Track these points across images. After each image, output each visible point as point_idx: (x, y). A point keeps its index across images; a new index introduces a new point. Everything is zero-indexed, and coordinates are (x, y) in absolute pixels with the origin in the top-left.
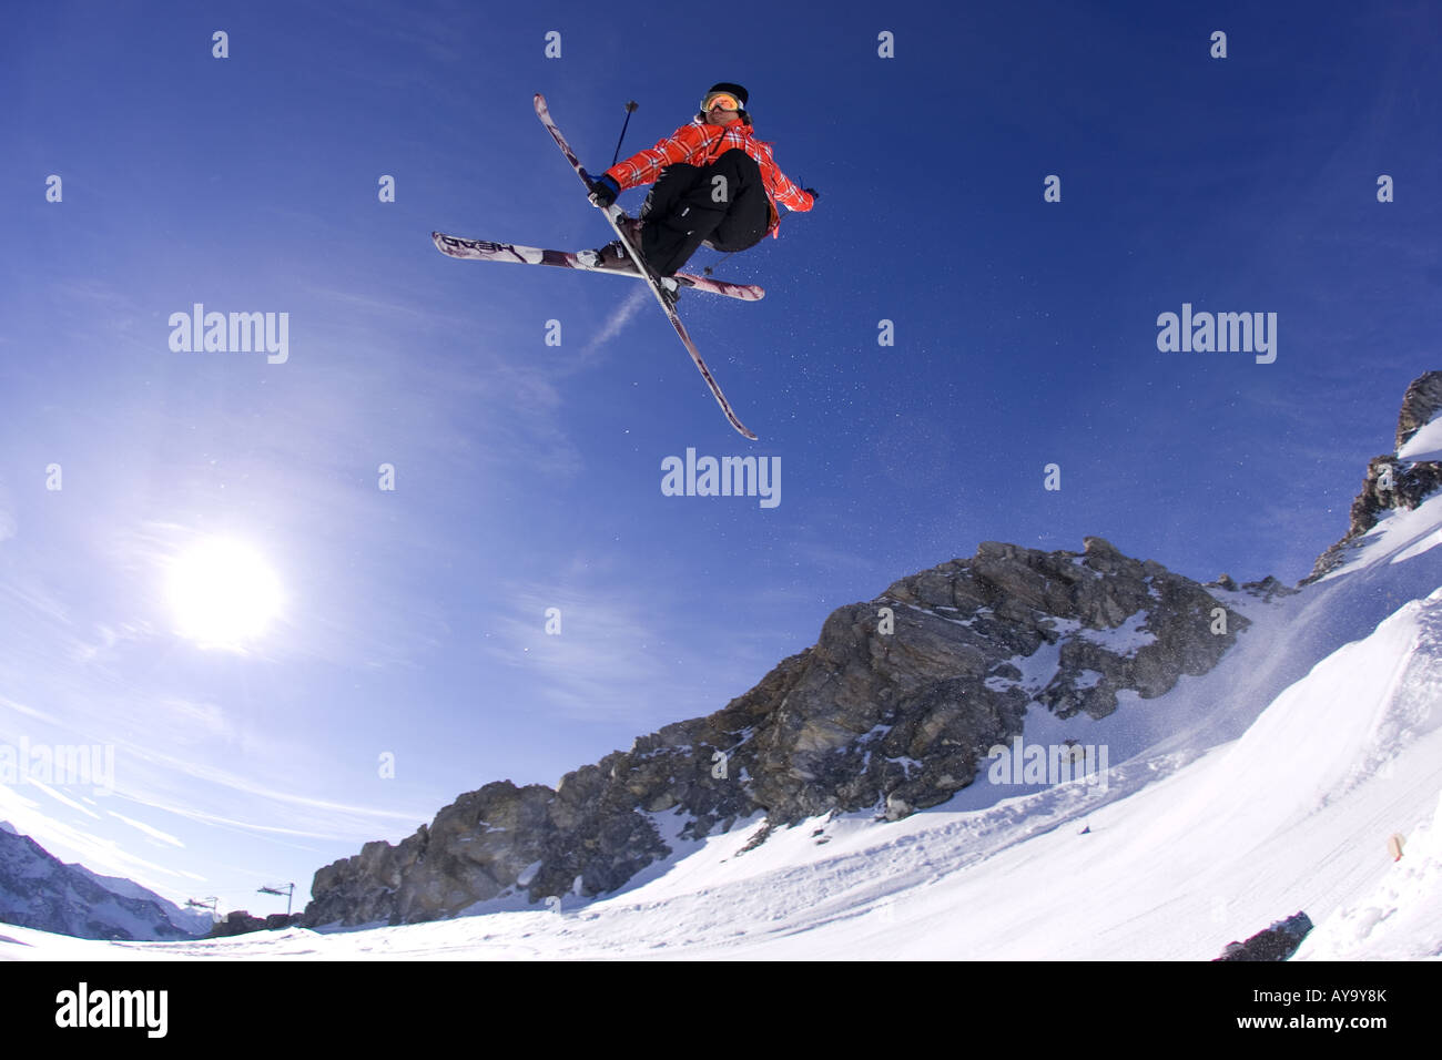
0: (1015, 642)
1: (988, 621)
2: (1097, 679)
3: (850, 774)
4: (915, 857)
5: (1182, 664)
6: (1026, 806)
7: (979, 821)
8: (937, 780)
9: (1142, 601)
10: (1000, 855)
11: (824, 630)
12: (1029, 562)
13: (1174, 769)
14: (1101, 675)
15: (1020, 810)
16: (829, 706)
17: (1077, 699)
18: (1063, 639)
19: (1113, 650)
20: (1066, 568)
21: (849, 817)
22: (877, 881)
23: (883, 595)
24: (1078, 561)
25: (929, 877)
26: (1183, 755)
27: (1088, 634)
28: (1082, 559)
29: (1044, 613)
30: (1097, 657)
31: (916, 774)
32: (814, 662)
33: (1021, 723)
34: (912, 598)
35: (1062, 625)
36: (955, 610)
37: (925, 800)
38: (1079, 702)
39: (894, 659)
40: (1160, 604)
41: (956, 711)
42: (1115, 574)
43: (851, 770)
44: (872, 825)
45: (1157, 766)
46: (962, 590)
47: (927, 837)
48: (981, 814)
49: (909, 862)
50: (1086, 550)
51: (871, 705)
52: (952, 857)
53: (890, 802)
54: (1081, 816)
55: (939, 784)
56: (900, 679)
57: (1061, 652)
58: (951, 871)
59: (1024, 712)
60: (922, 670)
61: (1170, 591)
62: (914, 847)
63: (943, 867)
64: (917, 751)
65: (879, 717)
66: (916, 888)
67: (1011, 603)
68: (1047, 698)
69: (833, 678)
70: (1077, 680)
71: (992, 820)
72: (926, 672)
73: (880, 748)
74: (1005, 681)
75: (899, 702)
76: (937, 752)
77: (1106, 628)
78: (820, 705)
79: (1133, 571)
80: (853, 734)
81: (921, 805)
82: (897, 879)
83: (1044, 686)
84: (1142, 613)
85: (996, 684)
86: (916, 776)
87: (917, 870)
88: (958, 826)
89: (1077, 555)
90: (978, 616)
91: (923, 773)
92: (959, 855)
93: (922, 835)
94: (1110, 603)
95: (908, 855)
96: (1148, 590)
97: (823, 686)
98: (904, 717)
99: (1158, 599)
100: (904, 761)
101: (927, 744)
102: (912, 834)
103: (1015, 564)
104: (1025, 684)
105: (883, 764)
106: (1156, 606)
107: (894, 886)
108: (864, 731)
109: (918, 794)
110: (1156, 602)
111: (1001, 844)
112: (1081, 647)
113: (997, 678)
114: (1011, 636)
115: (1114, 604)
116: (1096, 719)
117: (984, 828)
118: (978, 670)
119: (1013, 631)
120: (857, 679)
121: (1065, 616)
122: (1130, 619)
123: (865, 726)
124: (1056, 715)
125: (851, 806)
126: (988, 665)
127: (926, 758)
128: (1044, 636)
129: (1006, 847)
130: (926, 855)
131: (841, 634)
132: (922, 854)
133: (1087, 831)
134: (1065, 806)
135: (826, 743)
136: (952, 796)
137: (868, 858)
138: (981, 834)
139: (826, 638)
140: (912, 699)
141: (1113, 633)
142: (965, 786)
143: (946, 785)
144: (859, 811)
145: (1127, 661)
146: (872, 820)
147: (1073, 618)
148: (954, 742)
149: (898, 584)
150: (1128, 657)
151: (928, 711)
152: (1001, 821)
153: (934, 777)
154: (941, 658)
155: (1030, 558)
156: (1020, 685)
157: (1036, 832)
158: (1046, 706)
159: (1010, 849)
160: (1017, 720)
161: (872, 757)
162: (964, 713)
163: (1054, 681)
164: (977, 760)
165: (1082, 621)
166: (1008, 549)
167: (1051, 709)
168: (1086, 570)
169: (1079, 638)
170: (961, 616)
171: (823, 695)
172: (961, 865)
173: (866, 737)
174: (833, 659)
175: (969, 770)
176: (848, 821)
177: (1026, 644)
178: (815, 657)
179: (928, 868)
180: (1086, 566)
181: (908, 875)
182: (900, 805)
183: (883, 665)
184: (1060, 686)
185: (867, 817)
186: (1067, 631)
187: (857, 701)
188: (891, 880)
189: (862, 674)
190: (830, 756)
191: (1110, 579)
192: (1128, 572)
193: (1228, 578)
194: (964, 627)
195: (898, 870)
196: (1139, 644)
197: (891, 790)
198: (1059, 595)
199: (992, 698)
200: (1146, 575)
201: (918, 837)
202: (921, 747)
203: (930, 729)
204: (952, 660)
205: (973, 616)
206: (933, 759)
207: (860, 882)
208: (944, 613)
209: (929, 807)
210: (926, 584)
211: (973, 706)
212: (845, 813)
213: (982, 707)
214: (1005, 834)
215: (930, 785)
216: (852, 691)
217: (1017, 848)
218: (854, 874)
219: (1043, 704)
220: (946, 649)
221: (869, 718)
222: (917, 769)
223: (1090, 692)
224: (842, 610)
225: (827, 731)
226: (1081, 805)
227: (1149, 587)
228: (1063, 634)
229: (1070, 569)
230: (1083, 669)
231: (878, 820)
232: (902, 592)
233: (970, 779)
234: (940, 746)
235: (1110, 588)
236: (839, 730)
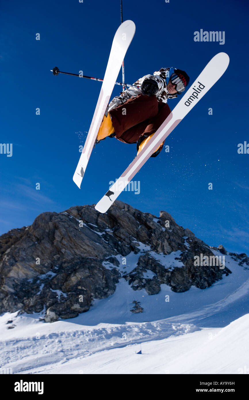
0: (119, 248)
1: (110, 236)
2: (153, 276)
3: (32, 294)
4: (57, 346)
5: (194, 281)
6: (112, 330)
7: (90, 333)
8: (72, 305)
9: (181, 246)
10: (97, 354)
11: (36, 221)
12: (134, 214)
13: (184, 332)
14: (155, 275)
15: (109, 332)
16: (29, 257)
17: (142, 282)
18: (141, 253)
19: (163, 265)
20: (150, 222)
21: (27, 316)
22: (36, 357)
23: (66, 211)
24: (156, 220)
25: (62, 359)
26: (189, 327)
27: (153, 254)
28: (158, 220)
29: (135, 239)
30: (155, 266)
31: (63, 300)
32: (27, 235)
33: (115, 287)
34: (79, 216)
35: (142, 246)
36: (96, 226)
37: (65, 314)
38: (143, 284)
39: (65, 242)
40: (189, 251)
41: (87, 274)
42: (171, 231)
43: (33, 291)
44: (37, 322)
45: (176, 328)
46: (101, 219)
47: (64, 336)
48: (91, 328)
49: (53, 348)
50: (160, 217)
51: (49, 261)
52: (74, 350)
53: (48, 312)
54: (138, 343)
55: (73, 308)
56: (65, 252)
57: (139, 259)
58: (73, 358)
59: (117, 282)
60: (76, 251)
61: (194, 246)
62: (57, 340)
63: (69, 355)
64: (66, 288)
65: (51, 267)
66: (55, 365)
67: (122, 230)
68: (129, 278)
69: (34, 245)
70: (144, 273)
71: (96, 334)
72: (78, 252)
73: (49, 283)
74: (112, 265)
75: (62, 263)
76: (74, 291)
77: (162, 253)
78: (25, 256)
79: (179, 232)
80: (38, 273)
81: (63, 317)
82: (46, 357)
83: (128, 272)
84: (179, 252)
85: (107, 265)
86: (63, 301)
87: (56, 354)
88: (79, 333)
89: (156, 218)
90: (106, 232)
91: (66, 301)
92: (78, 349)
93: (62, 334)
94: (166, 243)
95: (53, 344)
96: (184, 242)
97: (29, 247)
98: (63, 271)
99: (188, 248)
100: (59, 292)
101: (71, 286)
102: (57, 332)
103: (128, 213)
104: (119, 269)
105: (48, 292)
106: (187, 251)
107: (44, 361)
108: (42, 273)
109: (62, 311)
110: (187, 249)
111: (98, 348)
112: (149, 259)
113: (108, 262)
114: (118, 245)
115: (168, 244)
116: (149, 294)
117: (91, 337)
118: (101, 256)
119: (120, 243)
120: (45, 247)
121: (144, 242)
122: (173, 253)
123: (44, 271)
124: (131, 287)
125: (29, 310)
126: (105, 255)
127: (69, 293)
128: (133, 249)
129: (100, 351)
130: (62, 346)
131: (43, 224)
132: (60, 345)
133: (140, 353)
134: (131, 335)
135: (24, 275)
136: (77, 315)
137: (34, 342)
138: (90, 340)
139: (36, 225)
140: (69, 263)
141: (164, 257)
142: (85, 311)
143: (76, 309)
144: (32, 313)
145: (168, 272)
146: (38, 320)
147: (148, 245)
148: (83, 288)
149: (73, 208)
150: (170, 270)
151: (75, 271)
152: (100, 335)
153: (71, 303)
154: (86, 247)
155: (135, 213)
156: (118, 269)
157: (116, 346)
158: (128, 281)
159: (102, 352)
160: (113, 285)
161: (44, 287)
162: (91, 276)
163: (133, 271)
164: (92, 299)
165: (152, 247)
166: (126, 206)
167: (130, 284)
168: (158, 225)
169: (148, 255)
170: (98, 230)
171: (28, 251)
172: (78, 355)
173: (43, 276)
174: (37, 235)
175: (88, 304)
176: (26, 318)
177: (124, 251)
178: (28, 233)
179: (62, 354)
180: (159, 224)
181: (52, 356)
182: (52, 314)
183: (59, 244)
184: (136, 274)
185: (35, 317)
186: (143, 250)
187: (43, 258)
188: (43, 357)
189: (48, 246)
190: (24, 283)
191: (168, 233)
192: (177, 232)
193: (223, 247)
194: (98, 235)
195: (47, 352)
196: (176, 266)
197: (50, 305)
198: (144, 233)
199: (104, 271)
200: (185, 235)
201: (59, 335)
202: (68, 287)
203: (74, 279)
204: (90, 249)
205: (103, 231)
206: (72, 294)
207: (28, 356)
208: (92, 227)
209: (66, 318)
210: (86, 211)
211: (96, 273)
212: (25, 313)
213: (99, 275)
214: (101, 343)
215: (68, 307)
216: (42, 253)
217: (106, 352)
218: (25, 350)
219: (127, 280)
220: (88, 243)
221: (46, 267)
222: (64, 297)
223: (148, 281)
224: (46, 214)
225: (26, 270)
226: (138, 338)
227: (185, 241)
228: (142, 251)
229: (152, 223)
230: (148, 269)
231: (41, 320)
232: (75, 212)
233: (88, 308)
234: (77, 289)
235: (167, 236)
236: (32, 270)
